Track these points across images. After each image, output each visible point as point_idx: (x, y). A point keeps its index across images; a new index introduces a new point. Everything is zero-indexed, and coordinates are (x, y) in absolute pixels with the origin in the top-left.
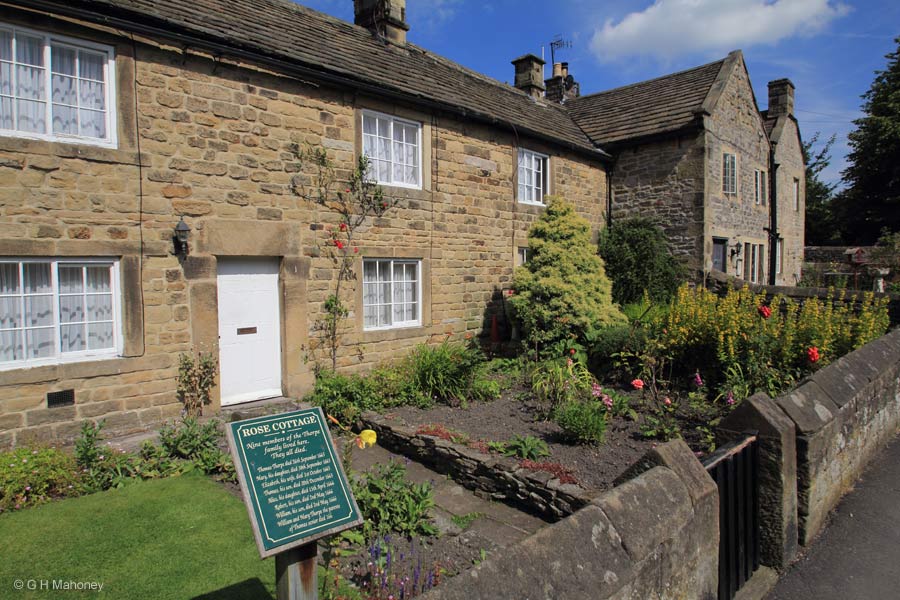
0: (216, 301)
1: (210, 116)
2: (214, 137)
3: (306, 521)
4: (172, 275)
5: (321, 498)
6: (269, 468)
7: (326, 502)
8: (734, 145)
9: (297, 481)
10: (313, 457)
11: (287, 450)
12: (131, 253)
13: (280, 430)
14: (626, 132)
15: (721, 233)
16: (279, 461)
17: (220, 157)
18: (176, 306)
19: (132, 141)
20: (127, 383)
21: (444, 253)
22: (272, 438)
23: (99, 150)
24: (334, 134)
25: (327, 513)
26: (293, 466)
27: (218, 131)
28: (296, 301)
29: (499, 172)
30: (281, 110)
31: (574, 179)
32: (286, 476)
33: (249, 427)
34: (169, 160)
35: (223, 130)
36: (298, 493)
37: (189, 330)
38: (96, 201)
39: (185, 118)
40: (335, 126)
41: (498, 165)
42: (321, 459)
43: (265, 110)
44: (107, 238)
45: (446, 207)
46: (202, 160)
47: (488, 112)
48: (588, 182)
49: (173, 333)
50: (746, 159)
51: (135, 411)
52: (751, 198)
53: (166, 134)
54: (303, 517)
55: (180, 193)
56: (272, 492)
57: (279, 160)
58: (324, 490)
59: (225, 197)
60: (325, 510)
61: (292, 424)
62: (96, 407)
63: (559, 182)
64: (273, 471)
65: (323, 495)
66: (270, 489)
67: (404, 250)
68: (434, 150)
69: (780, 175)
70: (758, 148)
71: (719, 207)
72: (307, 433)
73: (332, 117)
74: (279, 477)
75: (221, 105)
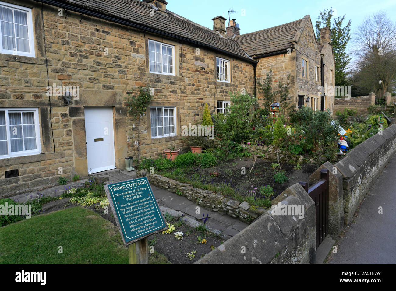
0: (85, 127)
1: (79, 42)
2: (81, 52)
3: (143, 228)
4: (64, 116)
5: (149, 218)
6: (126, 205)
7: (152, 220)
8: (307, 56)
9: (138, 210)
10: (145, 200)
11: (133, 196)
12: (44, 106)
13: (130, 188)
14: (262, 50)
15: (302, 93)
16: (130, 201)
17: (85, 62)
18: (65, 130)
19: (42, 54)
20: (43, 165)
21: (186, 104)
22: (126, 191)
23: (26, 58)
24: (136, 51)
25: (152, 225)
26: (137, 204)
27: (83, 49)
28: (121, 126)
29: (208, 68)
30: (112, 40)
31: (240, 71)
32: (133, 208)
33: (116, 186)
34: (61, 63)
35: (85, 49)
36: (139, 216)
37: (72, 140)
38: (26, 82)
39: (67, 43)
40: (136, 47)
41: (208, 65)
42: (148, 200)
43: (105, 40)
44: (32, 99)
45: (186, 83)
46: (76, 62)
47: (203, 42)
48: (246, 72)
49: (65, 142)
50: (312, 62)
51: (48, 178)
52: (314, 78)
53: (59, 51)
54: (141, 227)
55: (66, 78)
56: (127, 216)
57: (112, 62)
58: (150, 214)
59: (87, 79)
60: (151, 223)
61: (135, 185)
62: (29, 177)
63: (234, 72)
64: (127, 206)
65: (150, 216)
66: (127, 214)
67: (169, 103)
68: (181, 58)
69: (325, 69)
70: (316, 57)
71: (301, 82)
72: (141, 189)
73: (135, 43)
74: (130, 209)
75: (84, 37)
